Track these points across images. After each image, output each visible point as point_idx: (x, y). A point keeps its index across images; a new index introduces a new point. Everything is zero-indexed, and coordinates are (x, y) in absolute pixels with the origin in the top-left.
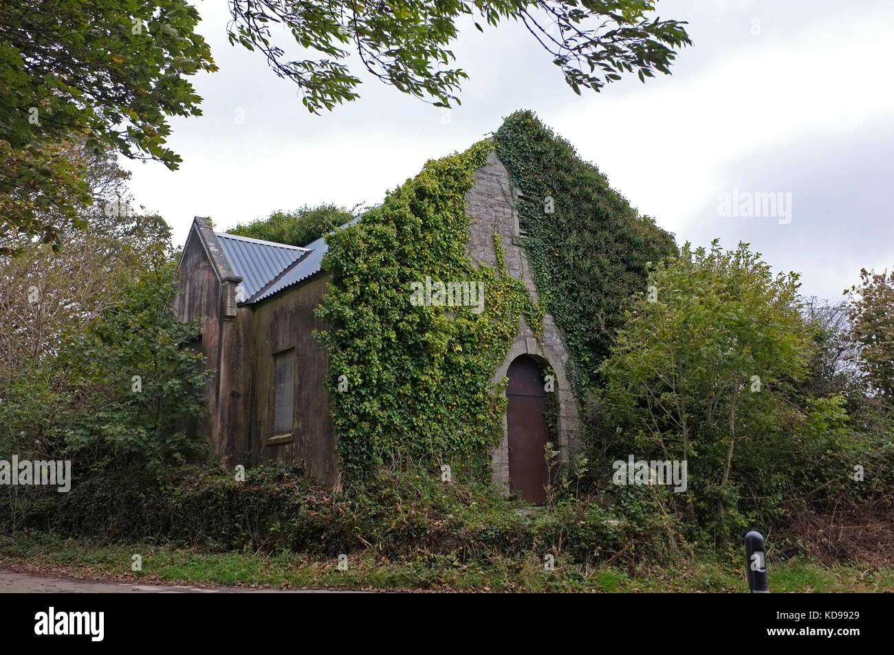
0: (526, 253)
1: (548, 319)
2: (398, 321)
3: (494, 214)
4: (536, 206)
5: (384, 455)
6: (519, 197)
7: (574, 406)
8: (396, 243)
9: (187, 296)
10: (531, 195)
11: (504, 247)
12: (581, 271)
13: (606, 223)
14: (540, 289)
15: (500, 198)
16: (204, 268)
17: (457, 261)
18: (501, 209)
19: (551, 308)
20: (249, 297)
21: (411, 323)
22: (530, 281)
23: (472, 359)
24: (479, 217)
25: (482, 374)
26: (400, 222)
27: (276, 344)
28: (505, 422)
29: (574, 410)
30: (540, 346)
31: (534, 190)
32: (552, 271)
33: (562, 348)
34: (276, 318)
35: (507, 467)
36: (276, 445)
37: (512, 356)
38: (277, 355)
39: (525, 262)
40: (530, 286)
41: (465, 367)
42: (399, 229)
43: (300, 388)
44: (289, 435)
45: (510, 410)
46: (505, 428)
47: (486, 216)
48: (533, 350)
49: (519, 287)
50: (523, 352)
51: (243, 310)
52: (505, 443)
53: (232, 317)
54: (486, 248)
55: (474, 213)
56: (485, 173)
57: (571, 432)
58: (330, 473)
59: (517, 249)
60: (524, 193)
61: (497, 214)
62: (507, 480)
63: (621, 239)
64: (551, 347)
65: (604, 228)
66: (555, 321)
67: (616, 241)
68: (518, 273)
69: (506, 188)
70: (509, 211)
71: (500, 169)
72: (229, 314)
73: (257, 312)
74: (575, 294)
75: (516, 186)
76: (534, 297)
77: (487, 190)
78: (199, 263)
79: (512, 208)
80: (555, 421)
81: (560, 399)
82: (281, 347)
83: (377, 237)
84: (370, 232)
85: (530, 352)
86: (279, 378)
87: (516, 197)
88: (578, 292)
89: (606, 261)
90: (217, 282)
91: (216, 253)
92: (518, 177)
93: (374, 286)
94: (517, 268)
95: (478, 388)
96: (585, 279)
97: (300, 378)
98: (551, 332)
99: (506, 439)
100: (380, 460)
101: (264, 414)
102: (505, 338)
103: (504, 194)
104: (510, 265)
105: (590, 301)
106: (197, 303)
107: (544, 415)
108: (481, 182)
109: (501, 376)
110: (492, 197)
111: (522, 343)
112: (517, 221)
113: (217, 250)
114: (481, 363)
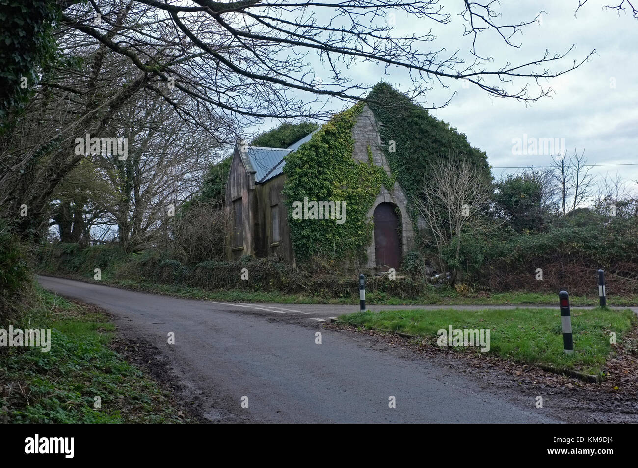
0: (384, 153)
1: (396, 184)
2: (317, 193)
3: (367, 136)
4: (389, 130)
5: (314, 251)
6: (381, 126)
7: (410, 225)
8: (316, 158)
9: (235, 178)
10: (386, 124)
11: (372, 151)
12: (413, 161)
13: (427, 135)
14: (392, 170)
15: (370, 128)
16: (241, 165)
17: (347, 162)
18: (371, 133)
19: (398, 179)
20: (260, 180)
21: (324, 194)
22: (387, 167)
23: (356, 207)
24: (359, 139)
25: (361, 213)
26: (317, 148)
27: (272, 202)
28: (374, 234)
29: (410, 227)
30: (392, 198)
31: (388, 122)
32: (398, 161)
33: (404, 198)
34: (271, 190)
35: (375, 254)
36: (274, 247)
37: (377, 204)
38: (272, 207)
39: (384, 158)
40: (386, 168)
41: (352, 211)
42: (316, 152)
43: (280, 222)
44: (277, 243)
45: (376, 228)
46: (374, 237)
47: (363, 138)
48: (388, 199)
49: (380, 170)
50: (383, 201)
51: (258, 186)
52: (374, 244)
53: (253, 190)
54: (363, 154)
55: (356, 137)
56: (362, 116)
57: (409, 237)
58: (292, 259)
59: (379, 152)
60: (383, 123)
61: (369, 136)
62: (374, 260)
63: (435, 141)
64: (398, 198)
65: (426, 137)
66: (400, 185)
67: (433, 143)
68: (380, 164)
69: (373, 122)
70: (375, 133)
71: (370, 113)
72: (251, 189)
73: (264, 186)
74: (410, 171)
75: (379, 121)
76: (389, 174)
77: (363, 125)
78: (239, 163)
79: (377, 132)
80: (401, 232)
81: (403, 222)
82: (273, 204)
83: (306, 156)
84: (303, 154)
85: (387, 201)
86: (273, 218)
87: (379, 126)
88: (412, 170)
89: (426, 154)
90: (246, 173)
91: (245, 159)
92: (380, 116)
93: (305, 179)
94: (379, 161)
95: (359, 220)
96: (415, 164)
97: (280, 218)
98: (398, 190)
99: (374, 242)
100: (313, 254)
101: (269, 233)
102: (373, 196)
103: (372, 125)
104: (376, 160)
105: (418, 174)
106: (239, 182)
107: (396, 230)
108: (360, 121)
109: (371, 213)
110: (365, 127)
111: (382, 197)
112: (379, 138)
113: (246, 157)
114: (360, 208)
